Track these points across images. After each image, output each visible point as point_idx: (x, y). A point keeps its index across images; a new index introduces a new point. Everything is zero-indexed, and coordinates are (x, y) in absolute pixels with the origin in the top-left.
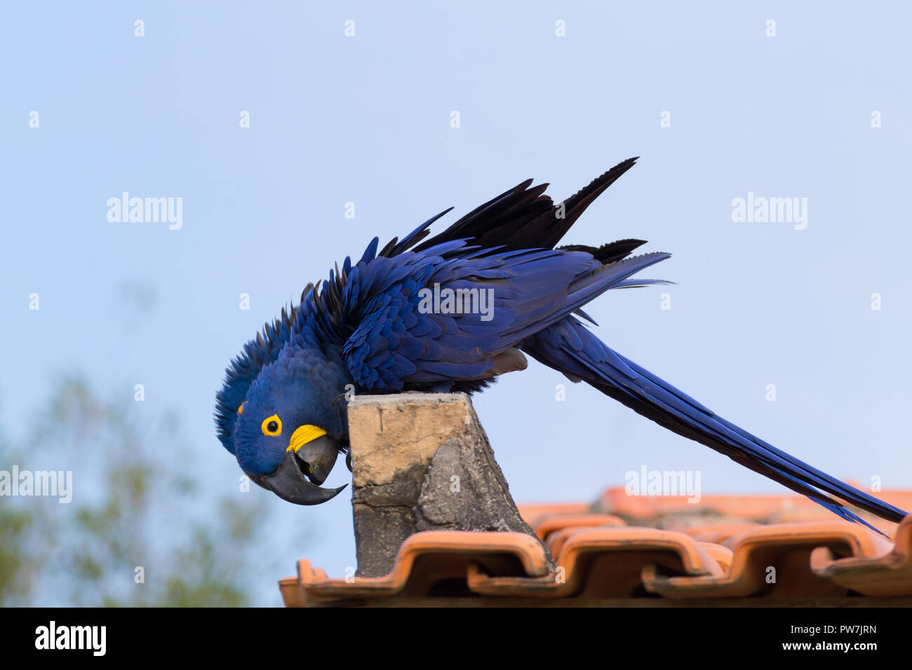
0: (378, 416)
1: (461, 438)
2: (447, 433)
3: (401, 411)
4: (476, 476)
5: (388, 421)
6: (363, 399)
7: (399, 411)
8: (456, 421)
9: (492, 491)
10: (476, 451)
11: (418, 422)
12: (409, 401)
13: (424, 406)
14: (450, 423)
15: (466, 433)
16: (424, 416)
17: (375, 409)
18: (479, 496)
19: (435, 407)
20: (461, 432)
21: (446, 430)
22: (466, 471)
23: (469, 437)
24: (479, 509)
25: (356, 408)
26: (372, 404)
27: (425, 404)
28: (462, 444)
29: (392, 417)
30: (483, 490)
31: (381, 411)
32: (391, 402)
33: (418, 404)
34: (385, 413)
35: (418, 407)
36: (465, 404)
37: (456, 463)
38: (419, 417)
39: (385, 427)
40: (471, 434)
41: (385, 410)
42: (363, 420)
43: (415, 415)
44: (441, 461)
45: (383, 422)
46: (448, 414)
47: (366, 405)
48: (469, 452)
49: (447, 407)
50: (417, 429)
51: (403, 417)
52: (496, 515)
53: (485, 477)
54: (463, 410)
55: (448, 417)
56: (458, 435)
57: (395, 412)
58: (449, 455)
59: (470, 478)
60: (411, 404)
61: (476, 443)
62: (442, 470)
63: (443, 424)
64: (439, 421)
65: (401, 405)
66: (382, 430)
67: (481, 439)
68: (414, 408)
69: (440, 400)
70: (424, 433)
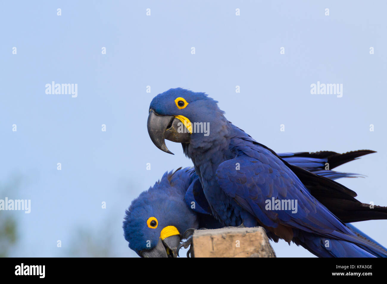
0: (210, 242)
1: (260, 253)
2: (252, 251)
3: (224, 238)
5: (217, 245)
6: (202, 232)
7: (223, 239)
8: (256, 243)
12: (229, 233)
13: (237, 235)
14: (253, 245)
15: (263, 250)
17: (209, 238)
19: (244, 236)
20: (260, 250)
25: (198, 237)
26: (207, 235)
27: (238, 234)
29: (219, 242)
31: (212, 239)
33: (234, 234)
34: (215, 240)
36: (261, 234)
39: (215, 248)
40: (265, 251)
41: (215, 238)
42: (202, 244)
45: (214, 245)
46: (252, 239)
47: (204, 235)
49: (251, 236)
51: (225, 242)
54: (261, 237)
57: (221, 239)
60: (230, 234)
63: (249, 245)
64: (246, 244)
65: (224, 235)
66: (213, 249)
67: (272, 254)
68: (231, 237)
69: (247, 232)
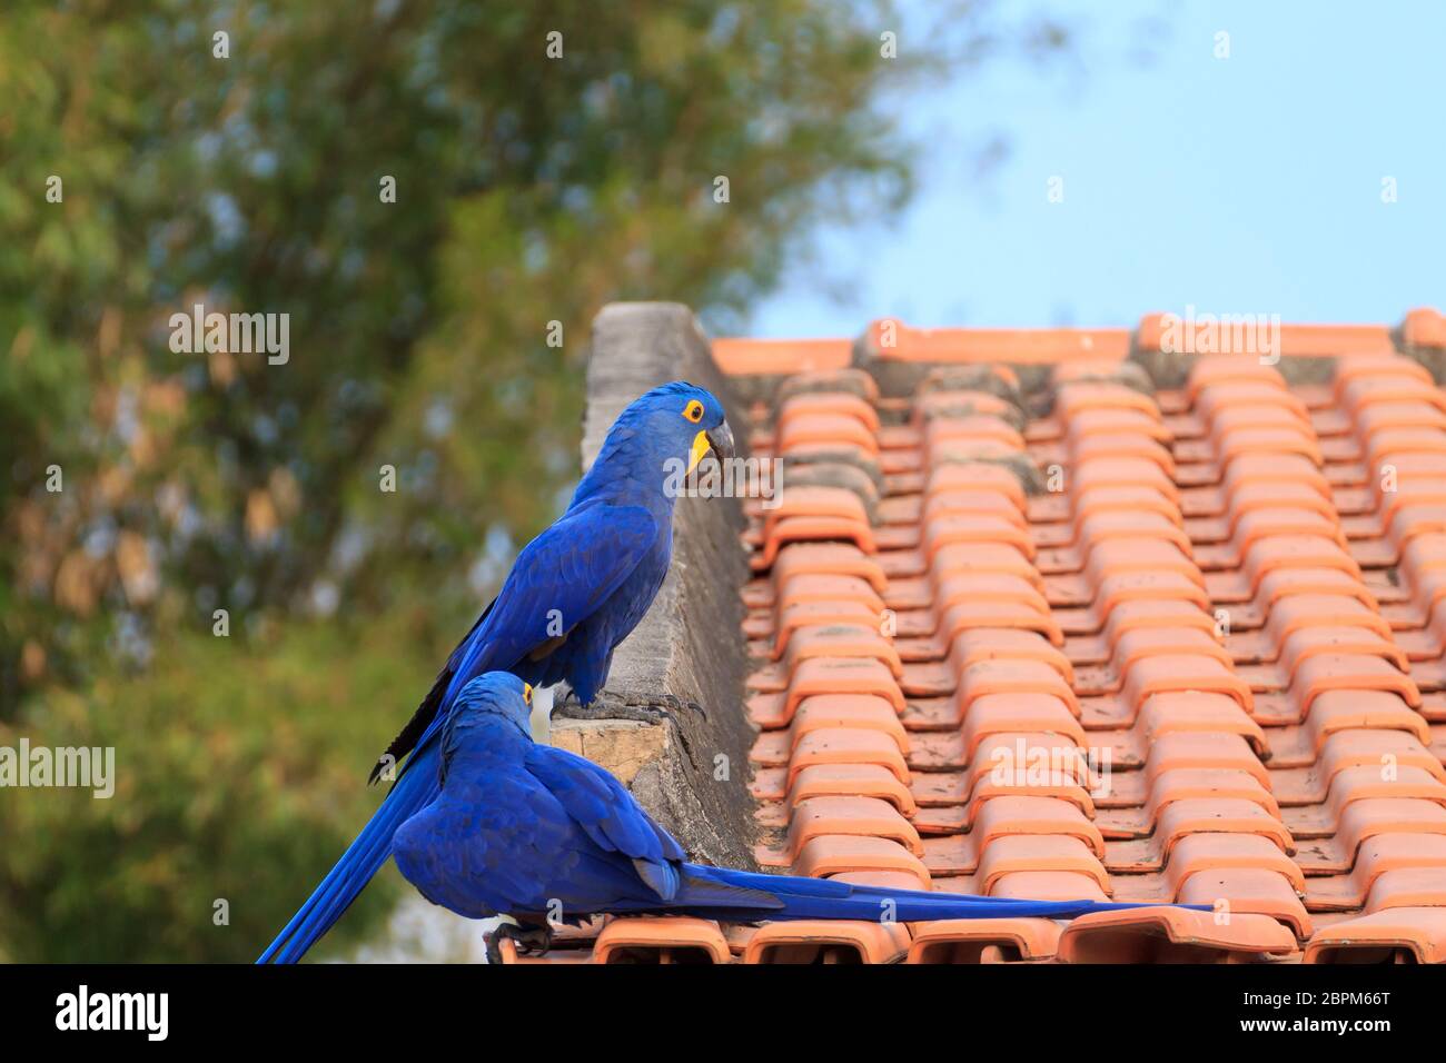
4: (675, 800)
9: (690, 812)
10: (676, 774)
11: (618, 747)
16: (624, 741)
18: (677, 820)
21: (646, 754)
22: (665, 795)
23: (667, 761)
24: (677, 833)
28: (660, 768)
30: (682, 813)
32: (592, 727)
35: (618, 732)
37: (655, 787)
38: (620, 742)
43: (615, 740)
44: (640, 785)
48: (668, 776)
50: (617, 753)
52: (694, 840)
53: (684, 801)
55: (646, 741)
56: (658, 759)
58: (648, 779)
59: (668, 802)
61: (675, 765)
62: (641, 795)
70: (624, 757)
